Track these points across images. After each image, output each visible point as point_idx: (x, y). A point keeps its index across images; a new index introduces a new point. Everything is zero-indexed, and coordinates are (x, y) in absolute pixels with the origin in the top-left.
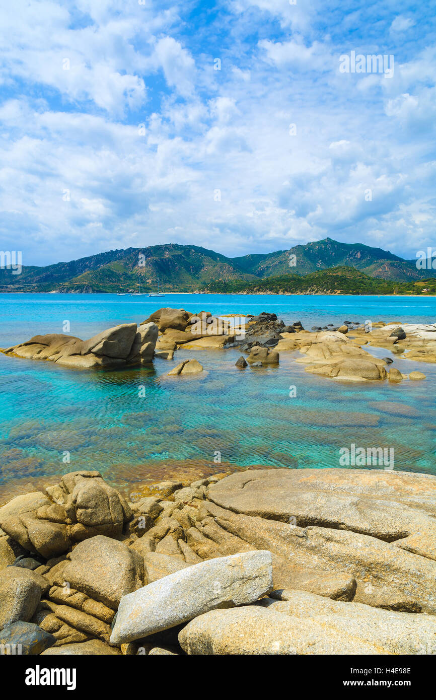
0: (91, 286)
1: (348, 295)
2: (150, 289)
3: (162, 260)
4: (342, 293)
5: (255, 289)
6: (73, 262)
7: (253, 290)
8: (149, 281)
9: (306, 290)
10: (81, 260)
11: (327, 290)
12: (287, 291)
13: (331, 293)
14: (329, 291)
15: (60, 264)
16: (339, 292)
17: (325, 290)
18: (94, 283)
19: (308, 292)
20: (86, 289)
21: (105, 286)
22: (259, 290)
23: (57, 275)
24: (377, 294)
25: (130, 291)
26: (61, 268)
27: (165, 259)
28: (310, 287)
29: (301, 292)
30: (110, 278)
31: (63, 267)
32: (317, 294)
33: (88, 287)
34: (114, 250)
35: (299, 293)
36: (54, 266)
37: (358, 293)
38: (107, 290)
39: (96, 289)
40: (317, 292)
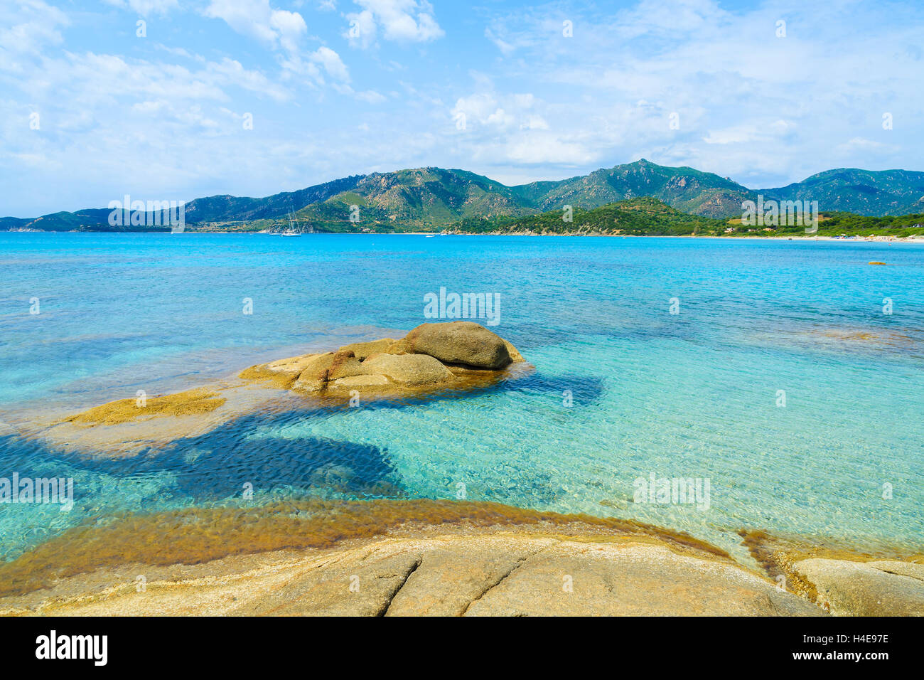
0: (312, 224)
1: (630, 236)
2: (392, 228)
3: (412, 189)
4: (621, 233)
5: (512, 228)
6: (299, 192)
7: (508, 230)
8: (393, 217)
9: (577, 228)
10: (309, 189)
11: (603, 230)
12: (553, 231)
13: (608, 233)
14: (606, 231)
15: (282, 194)
16: (618, 232)
17: (600, 230)
18: (317, 220)
19: (578, 232)
20: (306, 228)
21: (332, 224)
22: (516, 229)
23: (276, 209)
24: (669, 235)
25: (364, 230)
26: (283, 200)
27: (416, 188)
28: (582, 225)
29: (570, 232)
30: (340, 212)
31: (285, 198)
32: (590, 235)
33: (308, 224)
34: (354, 176)
35: (567, 233)
36: (275, 197)
37: (643, 234)
38: (335, 230)
39: (319, 228)
40: (590, 232)
